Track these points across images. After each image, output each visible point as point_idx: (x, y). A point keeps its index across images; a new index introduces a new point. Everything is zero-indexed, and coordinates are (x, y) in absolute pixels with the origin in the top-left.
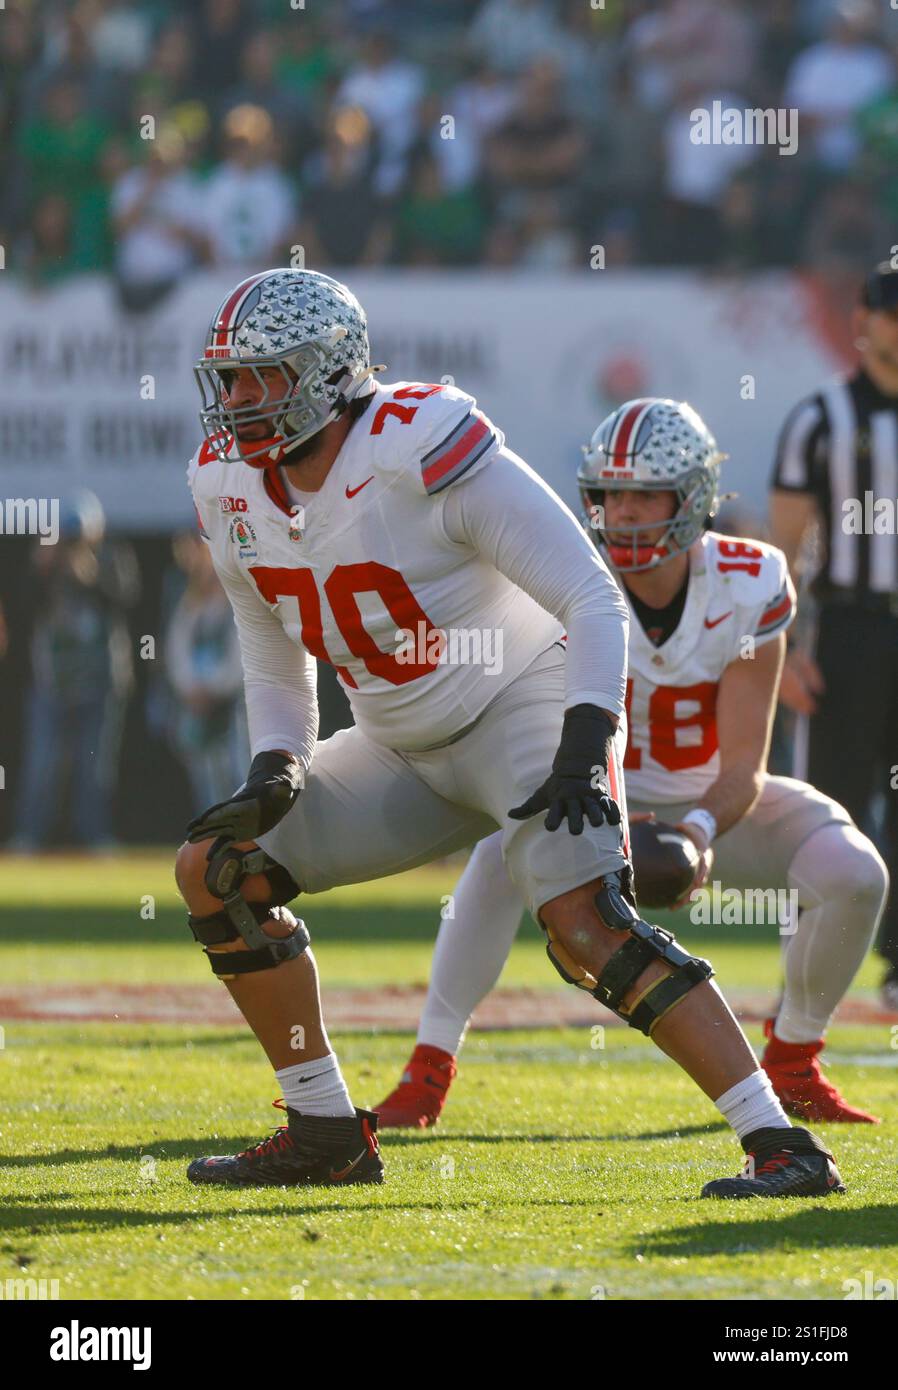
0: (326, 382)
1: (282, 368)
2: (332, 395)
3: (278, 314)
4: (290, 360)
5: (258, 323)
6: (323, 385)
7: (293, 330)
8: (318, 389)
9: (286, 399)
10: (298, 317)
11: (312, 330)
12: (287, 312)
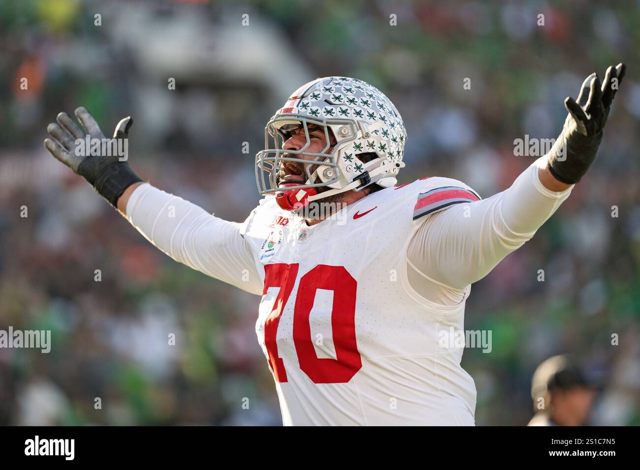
0: (356, 155)
1: (326, 130)
2: (358, 168)
3: (337, 95)
4: (335, 129)
5: (321, 96)
6: (354, 156)
7: (344, 108)
8: (348, 157)
9: (323, 154)
10: (352, 101)
11: (358, 113)
12: (345, 95)
